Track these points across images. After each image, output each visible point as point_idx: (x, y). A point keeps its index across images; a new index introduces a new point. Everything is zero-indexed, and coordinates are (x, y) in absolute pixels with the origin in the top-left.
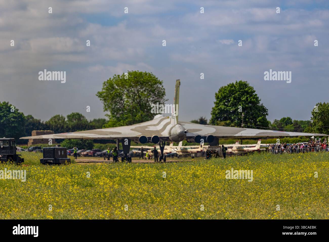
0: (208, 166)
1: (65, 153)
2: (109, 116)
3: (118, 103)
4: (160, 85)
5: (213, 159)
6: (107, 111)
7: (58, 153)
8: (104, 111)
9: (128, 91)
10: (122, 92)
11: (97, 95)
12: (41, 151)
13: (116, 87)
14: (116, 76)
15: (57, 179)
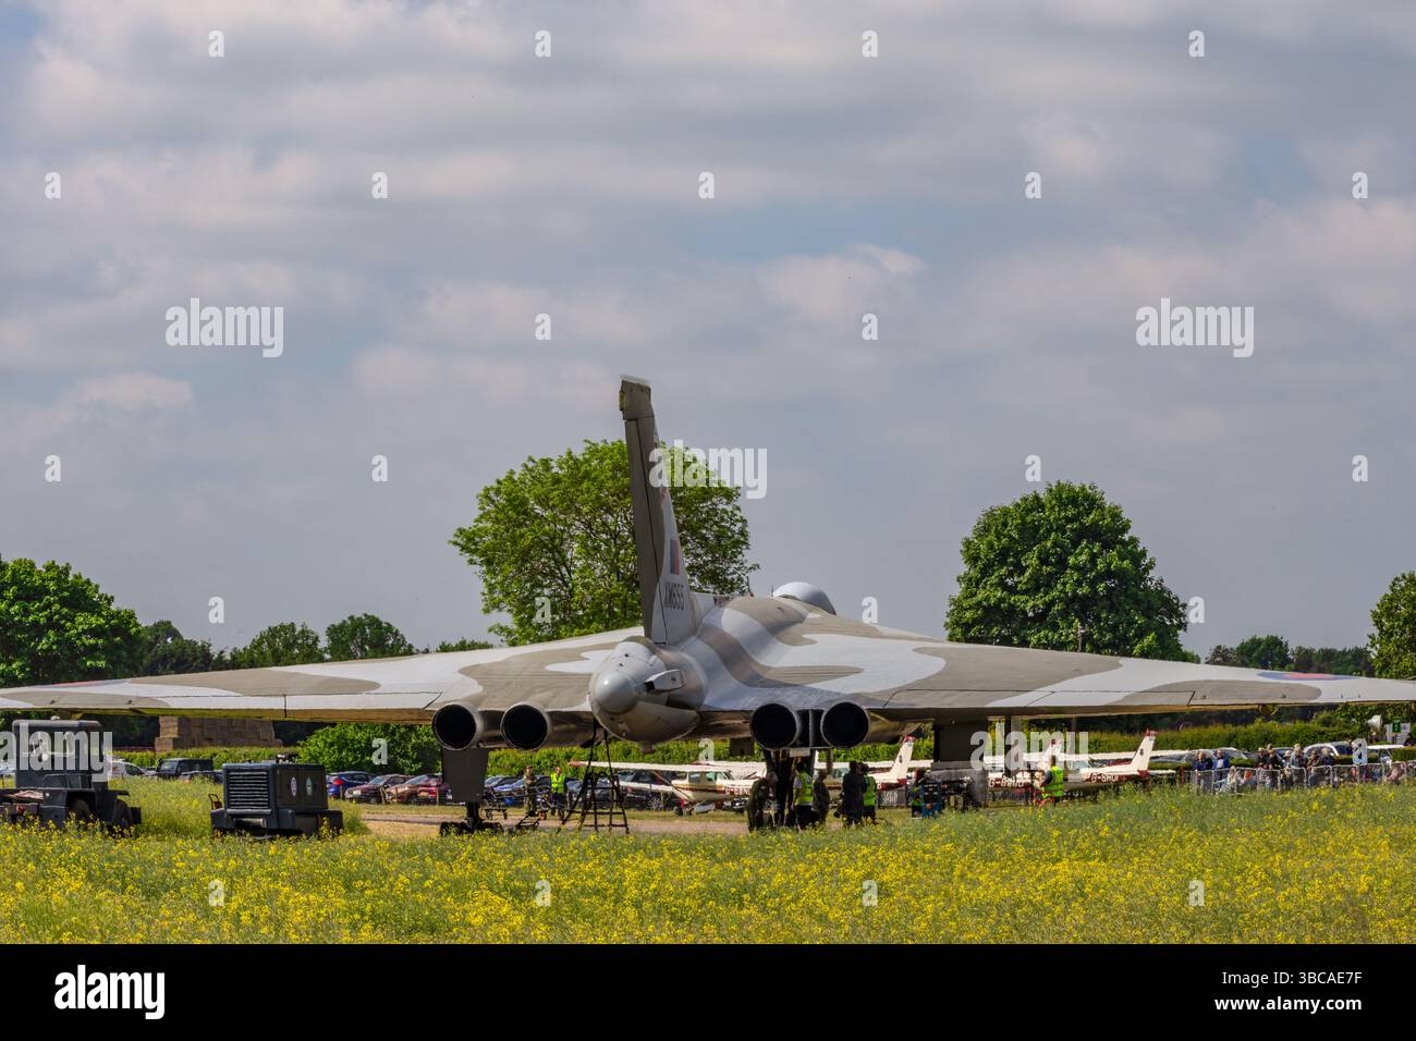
0: (927, 846)
1: (320, 787)
2: (510, 633)
3: (545, 575)
4: (725, 500)
5: (950, 817)
6: (500, 610)
7: (289, 787)
8: (487, 611)
9: (589, 525)
10: (563, 531)
11: (456, 543)
12: (217, 780)
13: (539, 510)
14: (533, 461)
15: (288, 898)
